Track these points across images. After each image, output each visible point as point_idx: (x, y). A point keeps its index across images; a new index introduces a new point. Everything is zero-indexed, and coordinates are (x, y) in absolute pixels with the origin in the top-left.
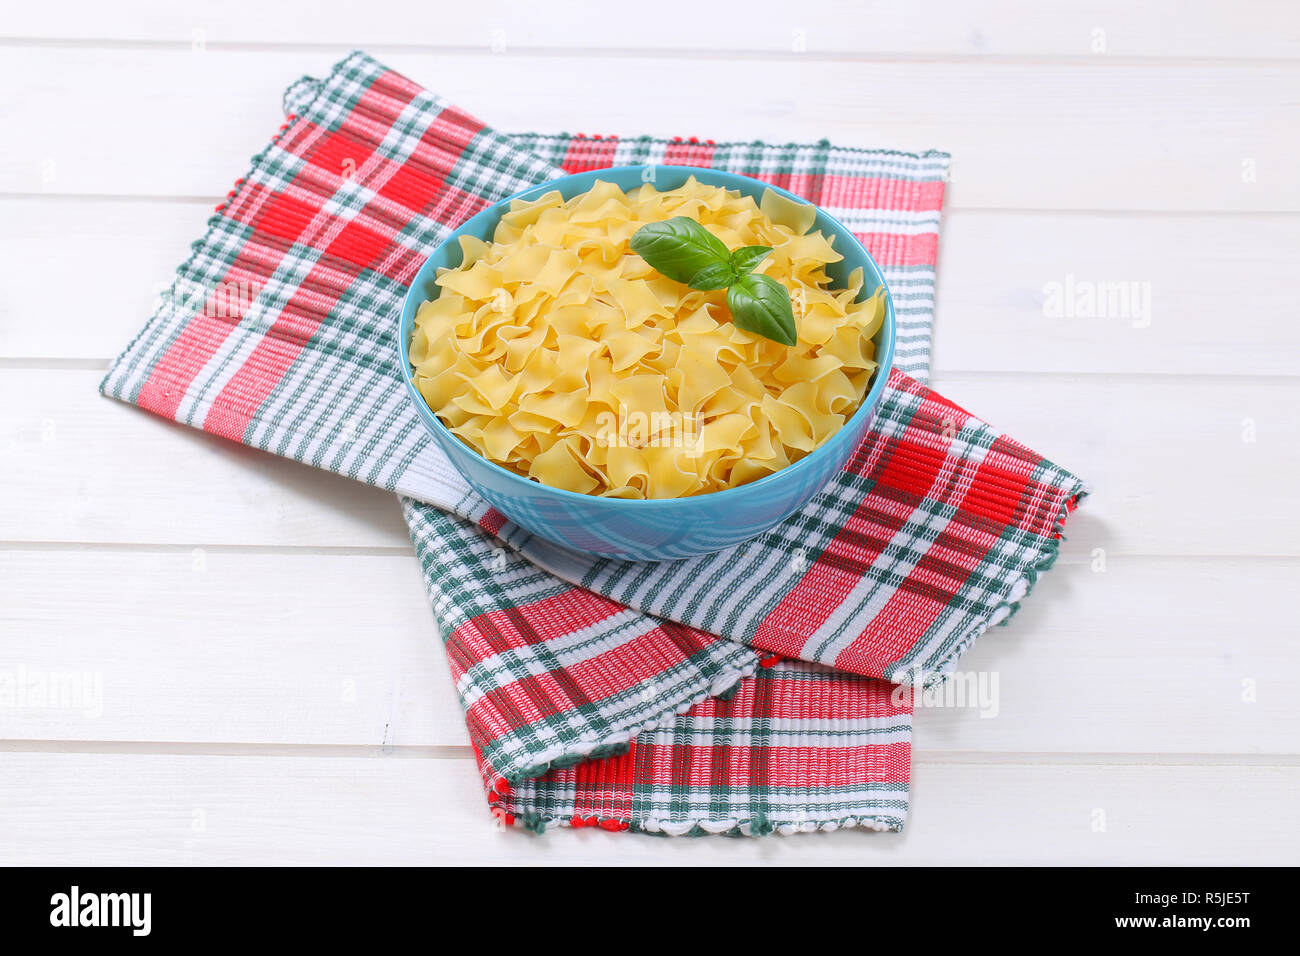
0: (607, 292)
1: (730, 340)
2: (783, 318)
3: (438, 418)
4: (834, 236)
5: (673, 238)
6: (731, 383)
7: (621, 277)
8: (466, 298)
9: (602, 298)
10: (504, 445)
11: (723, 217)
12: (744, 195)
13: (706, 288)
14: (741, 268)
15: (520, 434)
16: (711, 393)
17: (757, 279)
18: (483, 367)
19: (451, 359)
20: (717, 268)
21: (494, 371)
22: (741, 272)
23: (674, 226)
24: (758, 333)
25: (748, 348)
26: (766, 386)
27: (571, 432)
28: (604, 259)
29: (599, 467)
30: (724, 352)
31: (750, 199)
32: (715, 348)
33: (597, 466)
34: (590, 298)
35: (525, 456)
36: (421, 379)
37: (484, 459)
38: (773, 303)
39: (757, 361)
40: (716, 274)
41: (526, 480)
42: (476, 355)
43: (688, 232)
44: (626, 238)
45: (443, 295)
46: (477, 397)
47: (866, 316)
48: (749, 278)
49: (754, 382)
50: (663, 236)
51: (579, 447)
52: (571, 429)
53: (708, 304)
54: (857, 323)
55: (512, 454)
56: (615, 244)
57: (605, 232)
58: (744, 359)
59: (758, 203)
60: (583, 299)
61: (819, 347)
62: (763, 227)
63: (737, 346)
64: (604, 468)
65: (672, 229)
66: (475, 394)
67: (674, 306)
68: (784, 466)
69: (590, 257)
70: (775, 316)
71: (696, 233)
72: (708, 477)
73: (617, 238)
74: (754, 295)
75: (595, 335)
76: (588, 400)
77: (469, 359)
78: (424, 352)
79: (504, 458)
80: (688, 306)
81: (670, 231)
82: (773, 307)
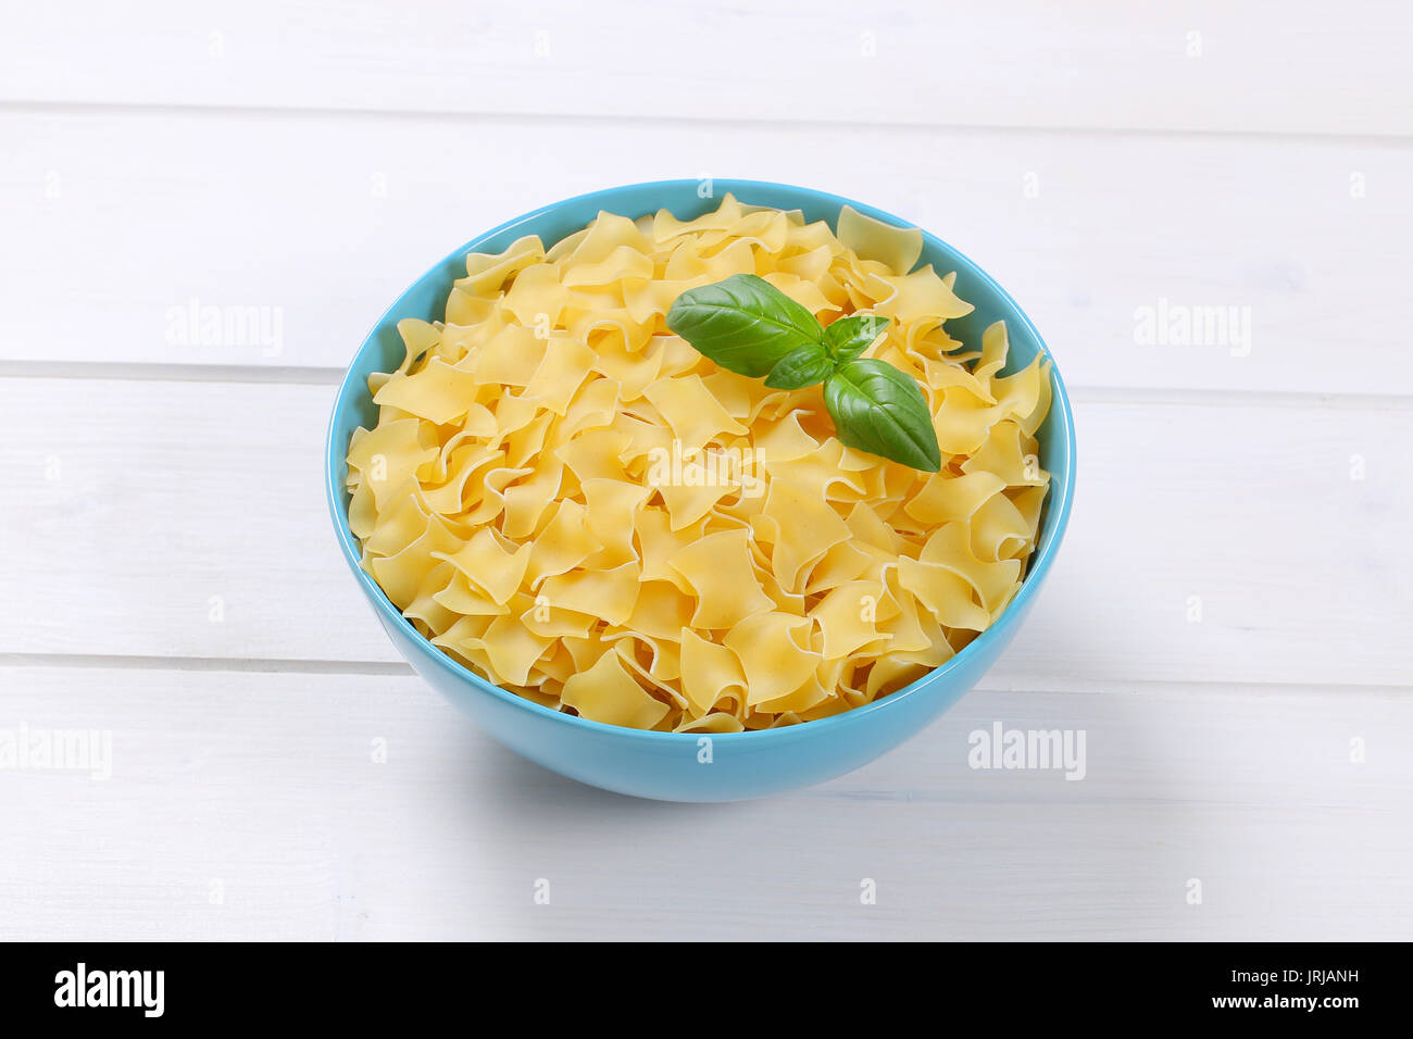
0: (643, 399)
1: (839, 465)
2: (920, 432)
3: (409, 620)
4: (954, 275)
5: (737, 312)
6: (851, 536)
7: (660, 375)
8: (422, 420)
9: (635, 409)
10: (517, 660)
11: (790, 259)
12: (810, 219)
13: (792, 385)
14: (841, 350)
15: (541, 640)
16: (820, 553)
17: (872, 370)
18: (467, 534)
19: (415, 527)
20: (806, 354)
21: (486, 541)
22: (842, 357)
23: (733, 293)
24: (881, 455)
25: (866, 477)
26: (897, 531)
27: (622, 634)
28: (628, 349)
29: (668, 683)
30: (837, 487)
31: (822, 226)
32: (821, 481)
33: (667, 682)
34: (616, 413)
35: (551, 672)
36: (375, 559)
37: (491, 686)
38: (901, 409)
39: (884, 496)
40: (804, 363)
41: (555, 712)
42: (454, 517)
43: (757, 299)
44: (658, 310)
45: (383, 419)
46: (468, 587)
47: (1023, 401)
48: (857, 367)
49: (882, 529)
50: (722, 310)
51: (633, 654)
52: (622, 628)
53: (797, 411)
54: (1012, 413)
55: (533, 671)
56: (640, 322)
57: (620, 302)
58: (863, 492)
59: (833, 228)
60: (608, 417)
61: (965, 458)
62: (851, 271)
63: (849, 474)
64: (677, 684)
65: (733, 297)
66: (464, 582)
67: (745, 416)
68: (947, 658)
69: (605, 344)
70: (904, 428)
71: (766, 299)
72: (838, 689)
73: (642, 311)
74: (870, 395)
75: (634, 473)
76: (641, 579)
77: (443, 522)
78: (371, 513)
79: (522, 682)
80: (766, 416)
81: (727, 299)
82: (903, 416)
